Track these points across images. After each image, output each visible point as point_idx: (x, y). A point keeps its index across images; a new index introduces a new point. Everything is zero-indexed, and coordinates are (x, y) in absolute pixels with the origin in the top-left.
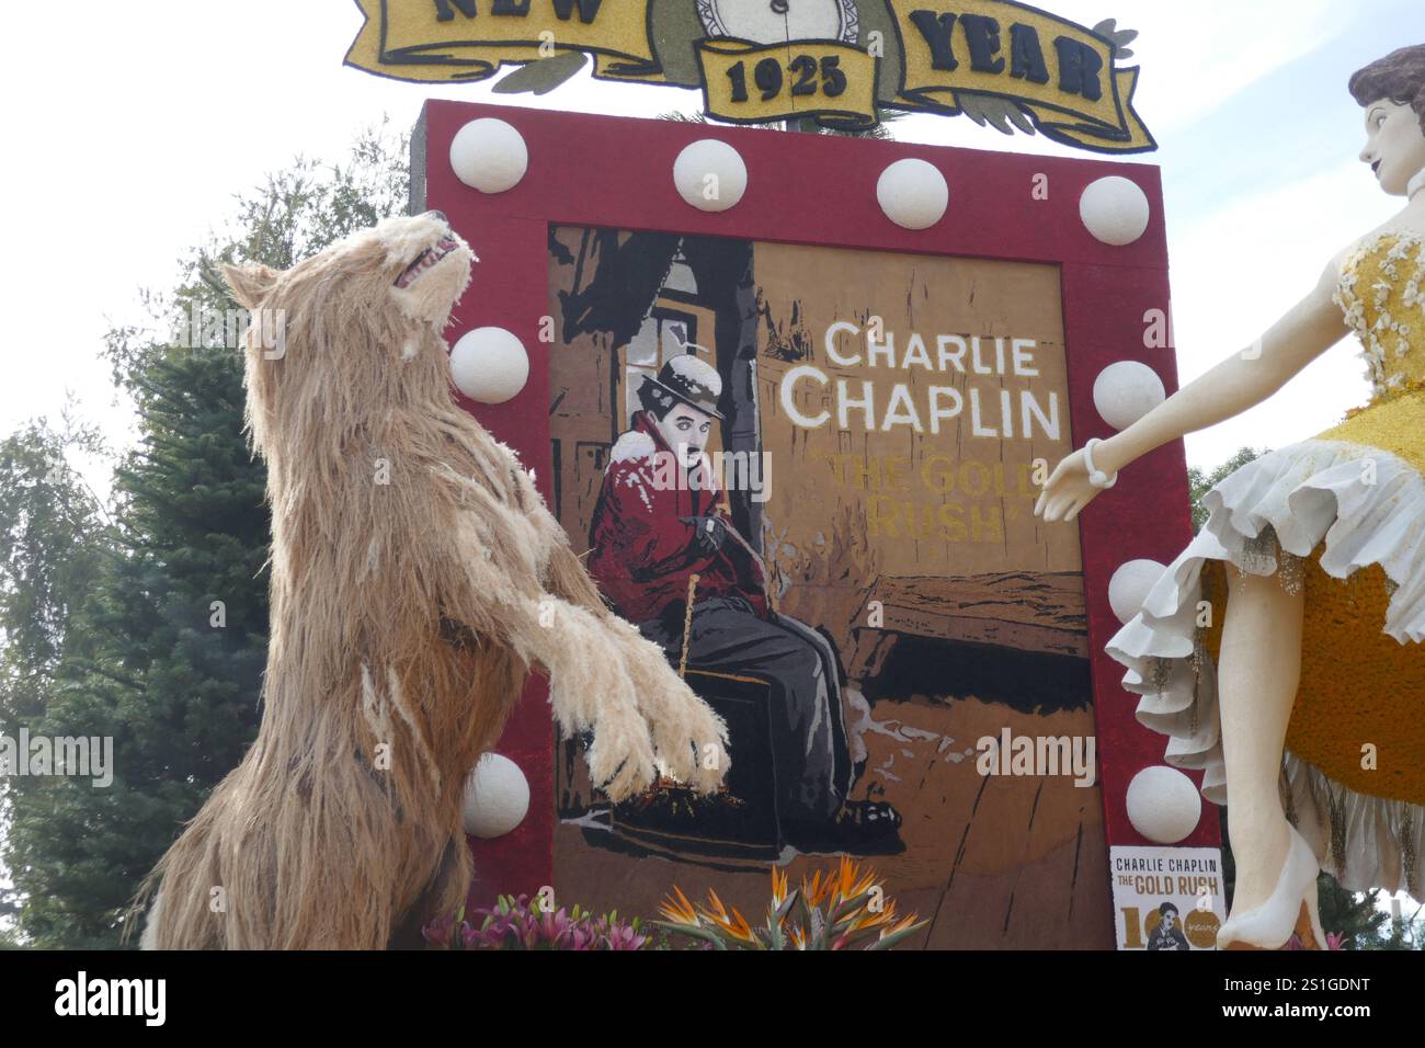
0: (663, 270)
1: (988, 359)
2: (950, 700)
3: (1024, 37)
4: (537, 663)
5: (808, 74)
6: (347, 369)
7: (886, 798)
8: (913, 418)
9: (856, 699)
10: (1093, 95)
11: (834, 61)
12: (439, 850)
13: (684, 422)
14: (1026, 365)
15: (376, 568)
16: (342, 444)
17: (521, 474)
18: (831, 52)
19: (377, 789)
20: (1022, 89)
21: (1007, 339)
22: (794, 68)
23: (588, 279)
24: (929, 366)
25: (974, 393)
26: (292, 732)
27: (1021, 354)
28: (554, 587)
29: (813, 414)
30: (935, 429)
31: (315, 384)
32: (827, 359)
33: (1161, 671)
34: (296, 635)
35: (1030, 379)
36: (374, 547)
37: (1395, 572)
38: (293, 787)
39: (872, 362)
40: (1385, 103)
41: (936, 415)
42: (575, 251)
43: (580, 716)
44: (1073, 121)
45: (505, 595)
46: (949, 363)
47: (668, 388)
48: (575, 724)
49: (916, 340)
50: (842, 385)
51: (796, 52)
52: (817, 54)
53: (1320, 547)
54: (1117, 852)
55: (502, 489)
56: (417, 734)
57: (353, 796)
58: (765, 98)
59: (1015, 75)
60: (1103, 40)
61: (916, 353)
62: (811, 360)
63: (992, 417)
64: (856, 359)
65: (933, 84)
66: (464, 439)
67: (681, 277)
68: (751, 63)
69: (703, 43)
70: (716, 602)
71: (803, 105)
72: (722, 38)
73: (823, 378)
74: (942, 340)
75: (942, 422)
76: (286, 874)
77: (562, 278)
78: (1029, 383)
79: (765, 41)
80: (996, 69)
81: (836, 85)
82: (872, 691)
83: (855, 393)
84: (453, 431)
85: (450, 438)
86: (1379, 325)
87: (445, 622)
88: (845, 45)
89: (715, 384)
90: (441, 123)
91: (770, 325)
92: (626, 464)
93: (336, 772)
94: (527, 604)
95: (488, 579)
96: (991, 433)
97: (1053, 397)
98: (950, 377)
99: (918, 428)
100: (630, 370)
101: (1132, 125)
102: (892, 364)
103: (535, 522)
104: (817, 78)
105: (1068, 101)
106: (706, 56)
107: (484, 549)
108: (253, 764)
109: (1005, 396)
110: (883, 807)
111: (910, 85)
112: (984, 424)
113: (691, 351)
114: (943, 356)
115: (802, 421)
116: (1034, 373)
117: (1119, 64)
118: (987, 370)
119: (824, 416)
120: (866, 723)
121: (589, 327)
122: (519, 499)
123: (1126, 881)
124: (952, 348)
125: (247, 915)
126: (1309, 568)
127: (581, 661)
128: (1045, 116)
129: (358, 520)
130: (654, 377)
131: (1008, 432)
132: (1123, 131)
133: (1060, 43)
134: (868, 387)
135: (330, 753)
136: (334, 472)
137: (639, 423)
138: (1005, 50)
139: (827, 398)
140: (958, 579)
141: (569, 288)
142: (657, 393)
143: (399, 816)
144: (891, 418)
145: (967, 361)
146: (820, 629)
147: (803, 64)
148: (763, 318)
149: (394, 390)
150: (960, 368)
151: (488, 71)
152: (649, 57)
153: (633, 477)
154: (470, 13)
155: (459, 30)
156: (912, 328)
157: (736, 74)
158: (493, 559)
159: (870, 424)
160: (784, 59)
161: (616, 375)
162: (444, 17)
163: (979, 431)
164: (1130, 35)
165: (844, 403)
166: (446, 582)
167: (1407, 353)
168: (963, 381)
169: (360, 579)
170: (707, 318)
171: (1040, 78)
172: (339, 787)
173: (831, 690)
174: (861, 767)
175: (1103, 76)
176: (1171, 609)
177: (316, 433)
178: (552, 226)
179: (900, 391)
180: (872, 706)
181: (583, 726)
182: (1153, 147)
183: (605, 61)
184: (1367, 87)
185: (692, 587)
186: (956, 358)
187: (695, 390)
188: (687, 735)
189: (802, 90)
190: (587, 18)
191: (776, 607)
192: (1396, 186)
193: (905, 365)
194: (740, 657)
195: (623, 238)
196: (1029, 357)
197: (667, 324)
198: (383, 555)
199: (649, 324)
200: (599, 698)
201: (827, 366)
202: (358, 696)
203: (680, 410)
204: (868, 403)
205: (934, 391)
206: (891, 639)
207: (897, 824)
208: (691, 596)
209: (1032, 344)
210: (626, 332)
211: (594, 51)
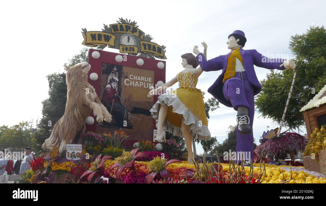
0: (113, 68)
1: (146, 79)
2: (139, 114)
3: (154, 46)
4: (92, 109)
5: (131, 49)
6: (76, 78)
7: (131, 123)
8: (138, 85)
9: (130, 114)
10: (161, 53)
11: (134, 48)
12: (82, 126)
13: (114, 84)
14: (150, 80)
15: (77, 98)
16: (75, 85)
17: (94, 89)
18: (133, 47)
19: (75, 120)
20: (153, 52)
21: (149, 78)
22: (129, 48)
23: (105, 68)
24: (140, 80)
25: (145, 83)
26: (67, 114)
27: (150, 79)
28: (95, 101)
29: (128, 84)
30: (140, 86)
31: (73, 79)
32: (130, 78)
33: (155, 113)
34: (68, 104)
35: (151, 82)
36: (77, 96)
37: (174, 106)
38: (67, 119)
39: (134, 79)
40: (184, 59)
41: (140, 85)
42: (104, 66)
44: (158, 56)
45: (89, 102)
46: (142, 80)
47: (113, 80)
48: (95, 115)
49: (139, 77)
50: (131, 81)
51: (130, 46)
52: (132, 47)
54: (154, 130)
55: (91, 91)
56: (80, 115)
57: (73, 121)
58: (126, 51)
59: (153, 50)
60: (162, 47)
61: (139, 78)
62: (128, 79)
63: (146, 86)
65: (144, 51)
66: (87, 86)
67: (115, 69)
68: (125, 47)
70: (116, 103)
71: (130, 52)
72: (122, 44)
73: (129, 80)
74: (142, 77)
75: (141, 86)
76: (65, 128)
77: (103, 68)
78: (150, 82)
79: (127, 45)
80: (151, 50)
81: (134, 50)
82: (131, 112)
83: (132, 82)
85: (86, 85)
86: (180, 81)
87: (83, 104)
88: (135, 46)
89: (118, 80)
90: (91, 51)
91: (124, 74)
92: (107, 88)
93: (71, 118)
94: (92, 103)
95: (88, 100)
97: (153, 84)
98: (142, 81)
99: (138, 86)
100: (109, 78)
101: (164, 56)
102: (136, 79)
103: (94, 94)
104: (132, 49)
105: (158, 54)
106: (120, 46)
107: (88, 97)
109: (148, 83)
110: (131, 124)
111: (141, 51)
112: (145, 86)
113: (115, 77)
114: (142, 79)
115: (126, 85)
116: (151, 81)
117: (164, 50)
118: (146, 81)
119: (129, 84)
120: (130, 116)
121: (105, 74)
122: (93, 92)
123: (155, 133)
124: (143, 78)
127: (96, 109)
128: (155, 55)
129: (75, 93)
130: (111, 79)
131: (148, 87)
132: (164, 57)
133: (158, 48)
134: (134, 82)
135: (71, 116)
136: (74, 88)
137: (109, 84)
138: (152, 47)
139: (129, 82)
140: (141, 102)
141: (103, 69)
142: (111, 81)
143: (78, 123)
144: (136, 85)
145: (144, 80)
146: (126, 106)
147: (130, 48)
148: (123, 74)
149: (81, 80)
150: (143, 80)
151: (97, 46)
152: (114, 46)
153: (108, 89)
154: (96, 40)
155: (94, 41)
156: (139, 76)
158: (89, 98)
159: (133, 86)
160: (128, 47)
161: (107, 79)
163: (145, 87)
164: (166, 47)
165: (131, 83)
166: (84, 100)
167: (182, 84)
168: (144, 82)
169: (75, 99)
170: (117, 73)
171: (155, 51)
173: (127, 112)
174: (129, 120)
175: (162, 51)
177: (72, 84)
178: (102, 63)
179: (137, 82)
181: (96, 115)
182: (166, 59)
183: (109, 46)
184: (183, 57)
185: (113, 101)
186: (143, 79)
187: (115, 81)
188: (107, 117)
189: (130, 50)
190: (108, 41)
191: (122, 103)
192: (184, 67)
193: (138, 80)
195: (109, 65)
196: (151, 80)
197: (113, 74)
199: (111, 73)
201: (130, 79)
202: (74, 110)
203: (114, 83)
204: (133, 83)
205: (140, 82)
206: (134, 107)
207: (132, 126)
208: (113, 102)
209: (151, 78)
210: (109, 74)
211: (108, 45)
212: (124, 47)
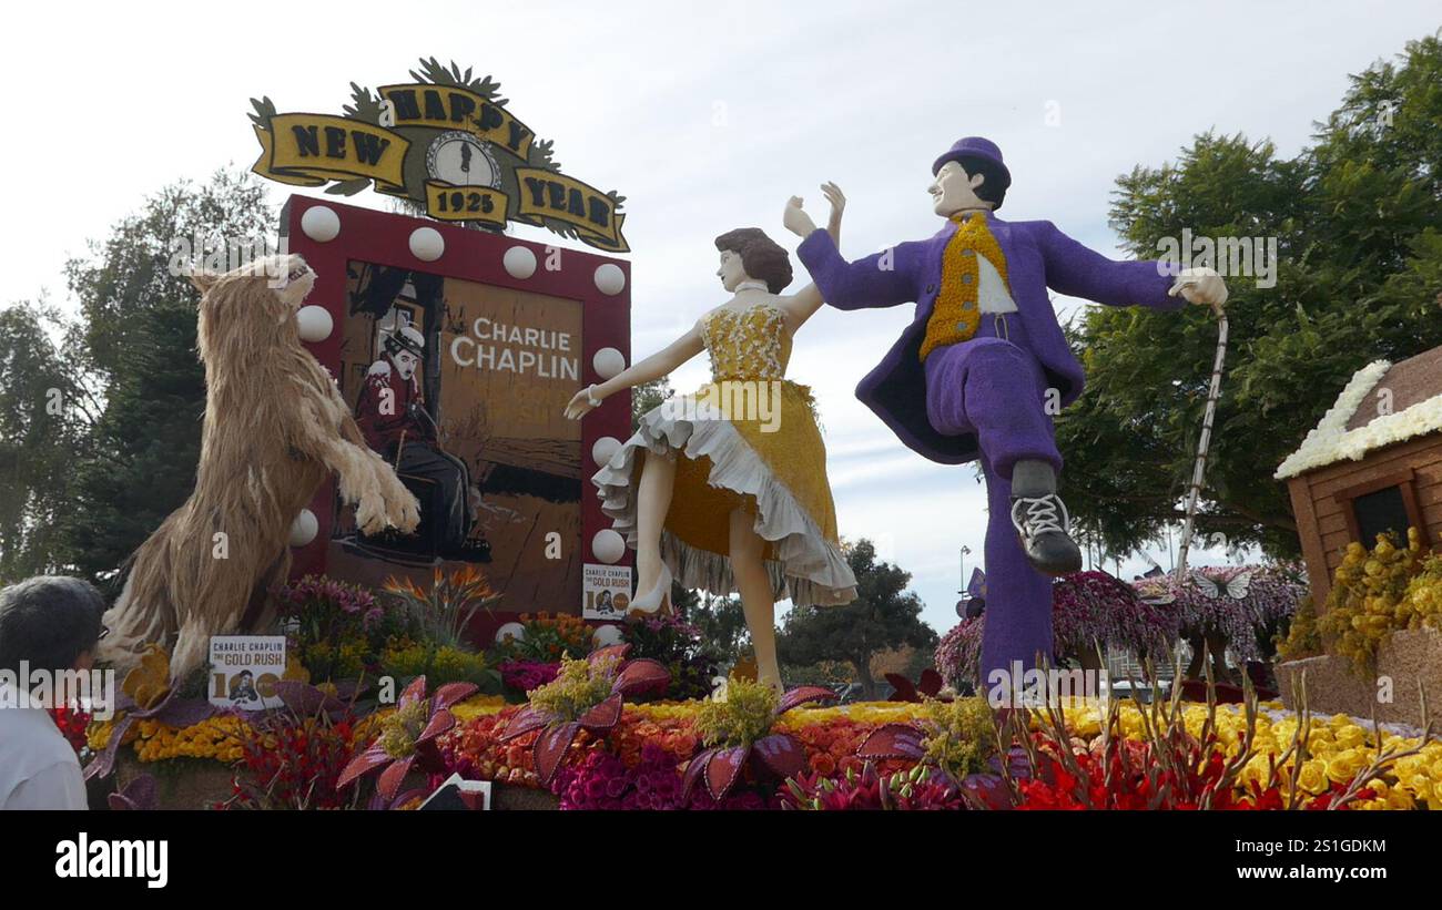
0: (401, 287)
1: (548, 341)
2: (518, 495)
3: (576, 194)
4: (335, 470)
5: (476, 201)
6: (251, 326)
7: (485, 537)
8: (512, 365)
9: (477, 493)
10: (605, 225)
11: (489, 196)
13: (405, 358)
14: (565, 345)
15: (260, 419)
16: (247, 361)
17: (331, 380)
18: (488, 192)
19: (252, 523)
20: (573, 218)
21: (558, 333)
22: (470, 197)
23: (364, 287)
24: (521, 342)
25: (540, 356)
26: (211, 493)
27: (563, 340)
28: (344, 435)
29: (466, 360)
30: (521, 371)
31: (235, 331)
32: (474, 333)
33: (614, 491)
34: (216, 450)
35: (566, 352)
36: (259, 411)
37: (714, 459)
38: (211, 520)
39: (495, 338)
40: (729, 251)
41: (522, 364)
42: (359, 274)
43: (354, 494)
44: (594, 235)
45: (322, 438)
46: (530, 341)
47: (398, 342)
48: (350, 499)
49: (516, 330)
50: (480, 347)
51: (471, 191)
52: (481, 192)
53: (685, 445)
54: (586, 566)
55: (322, 388)
56: (273, 499)
57: (240, 526)
58: (455, 210)
59: (570, 211)
60: (611, 200)
61: (516, 336)
62: (467, 335)
63: (547, 368)
64: (487, 336)
65: (532, 212)
66: (307, 364)
67: (409, 290)
68: (450, 193)
69: (428, 181)
70: (413, 443)
71: (473, 215)
72: (437, 180)
73: (472, 343)
74: (528, 330)
75: (525, 368)
76: (204, 560)
77: (352, 285)
78: (565, 354)
79: (458, 184)
80: (562, 208)
81: (489, 208)
82: (483, 488)
83: (486, 352)
84: (301, 359)
85: (300, 362)
86: (718, 348)
87: (291, 447)
88: (494, 190)
89: (421, 341)
90: (297, 206)
91: (449, 316)
92: (375, 375)
93: (233, 515)
94: (333, 444)
95: (314, 430)
96: (547, 375)
97: (576, 361)
98: (530, 348)
99: (514, 370)
100: (381, 331)
101: (620, 240)
102: (504, 339)
103: (336, 404)
104: (480, 203)
105: (593, 226)
106: (428, 187)
107: (313, 416)
108: (189, 508)
109: (554, 359)
110: (483, 541)
111: (522, 211)
112: (544, 371)
113: (411, 325)
114: (528, 338)
115: (461, 363)
116: (568, 349)
117: (617, 211)
118: (547, 346)
119: (471, 361)
120: (479, 503)
121: (363, 310)
122: (329, 393)
123: (589, 579)
124: (532, 335)
125: (182, 579)
126: (680, 453)
127: (355, 471)
128: (582, 232)
129: (252, 398)
130: (392, 336)
131: (554, 375)
132: (617, 243)
133: (592, 199)
134: (492, 349)
135: (230, 506)
136: (241, 374)
137: (383, 357)
138: (567, 199)
139: (473, 353)
140: (526, 440)
141: (355, 290)
142: (393, 344)
143: (262, 536)
144: (502, 364)
145: (538, 341)
146: (461, 459)
147: (473, 196)
148: (446, 313)
149: (274, 338)
150: (535, 344)
151: (323, 183)
152: (400, 183)
153: (379, 382)
154: (316, 154)
155: (309, 161)
156: (514, 324)
157: (442, 197)
158: (317, 421)
159: (492, 367)
160: (465, 192)
161: (374, 334)
162: (303, 154)
163: (541, 374)
164: (623, 199)
165: (481, 356)
166: (293, 429)
167: (728, 362)
168: (536, 350)
169: (252, 425)
170: (420, 311)
171: (581, 214)
172: (234, 521)
173: (464, 487)
174: (475, 523)
175: (610, 216)
176: (621, 466)
177: (233, 355)
178: (349, 260)
179: (507, 353)
180: (482, 494)
181: (355, 501)
182: (629, 251)
183: (380, 184)
184: (724, 243)
185: (403, 435)
186: (533, 339)
187: (412, 344)
188: (401, 506)
189: (471, 209)
190: (373, 163)
191: (441, 447)
192: (730, 289)
193: (510, 341)
194: (422, 469)
195: (383, 269)
196: (566, 342)
197: (400, 311)
198: (264, 415)
199: (392, 311)
200: (363, 490)
201: (474, 337)
202: (246, 478)
203: (403, 352)
204: (492, 357)
205: (522, 354)
206: (494, 465)
207: (489, 549)
208: (402, 440)
209: (568, 336)
210: (381, 313)
211: (376, 179)
212: (445, 193)
